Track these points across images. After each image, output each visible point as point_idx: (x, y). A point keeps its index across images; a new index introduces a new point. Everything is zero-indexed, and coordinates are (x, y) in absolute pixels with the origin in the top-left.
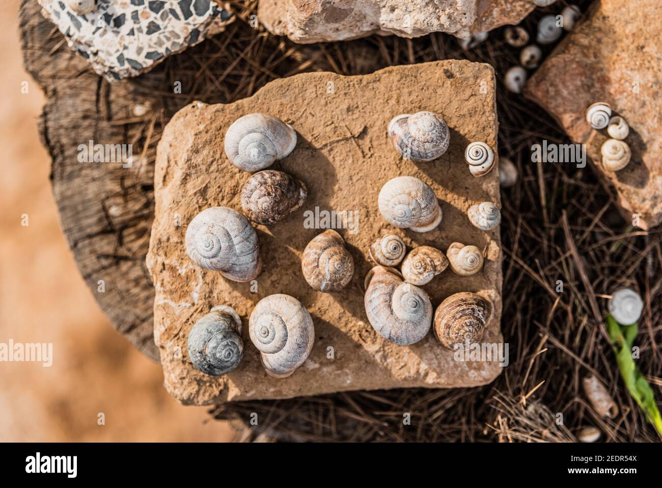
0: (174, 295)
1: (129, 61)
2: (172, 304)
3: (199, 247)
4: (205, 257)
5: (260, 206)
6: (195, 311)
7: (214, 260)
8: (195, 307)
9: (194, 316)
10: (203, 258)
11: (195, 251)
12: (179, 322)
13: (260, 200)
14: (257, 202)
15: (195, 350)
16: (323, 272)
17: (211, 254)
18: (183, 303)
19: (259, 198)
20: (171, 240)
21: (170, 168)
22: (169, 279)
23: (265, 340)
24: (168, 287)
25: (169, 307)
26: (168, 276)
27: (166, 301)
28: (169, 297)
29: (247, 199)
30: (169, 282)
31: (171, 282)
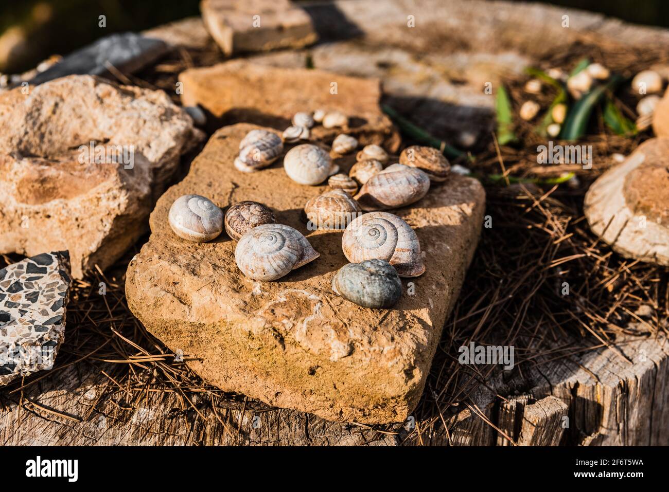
0: (303, 313)
1: (47, 323)
2: (311, 318)
3: (269, 247)
4: (280, 248)
5: (257, 213)
6: (328, 302)
7: (287, 243)
8: (324, 301)
9: (332, 305)
10: (281, 251)
11: (270, 256)
12: (332, 319)
13: (251, 211)
14: (252, 213)
15: (368, 278)
16: (340, 197)
17: (280, 241)
18: (315, 308)
19: (249, 210)
20: (247, 300)
21: (176, 294)
22: (285, 310)
23: (382, 235)
24: (293, 313)
25: (313, 322)
26: (281, 309)
27: (305, 322)
28: (302, 318)
29: (244, 222)
30: (288, 311)
31: (289, 308)
